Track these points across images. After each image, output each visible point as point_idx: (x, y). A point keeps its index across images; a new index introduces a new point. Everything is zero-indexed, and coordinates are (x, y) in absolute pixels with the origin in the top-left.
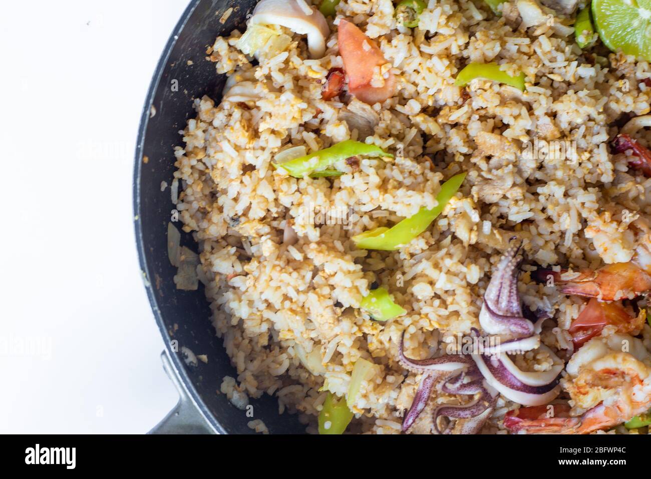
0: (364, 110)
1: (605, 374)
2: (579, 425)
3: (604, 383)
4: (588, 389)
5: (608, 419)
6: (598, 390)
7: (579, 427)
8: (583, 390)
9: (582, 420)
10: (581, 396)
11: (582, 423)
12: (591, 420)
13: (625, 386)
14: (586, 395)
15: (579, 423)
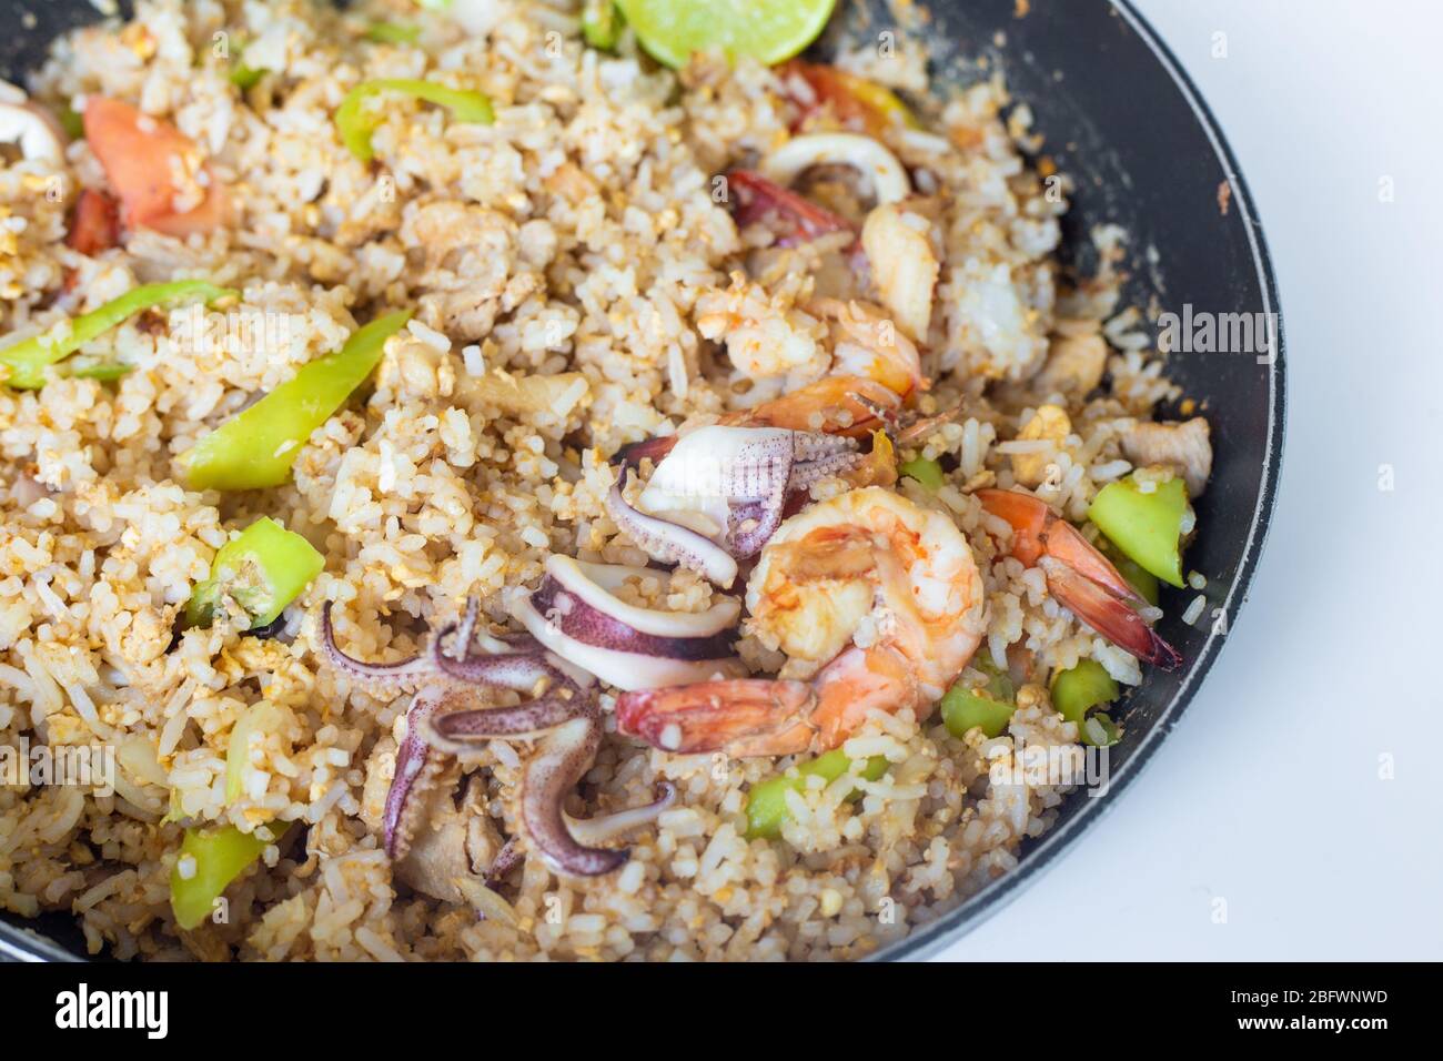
0: (166, 249)
1: (823, 544)
2: (814, 701)
3: (829, 566)
4: (796, 591)
5: (883, 680)
6: (823, 590)
7: (814, 710)
8: (784, 599)
9: (817, 689)
10: (787, 616)
11: (818, 697)
12: (838, 686)
13: (884, 566)
14: (799, 609)
15: (808, 699)
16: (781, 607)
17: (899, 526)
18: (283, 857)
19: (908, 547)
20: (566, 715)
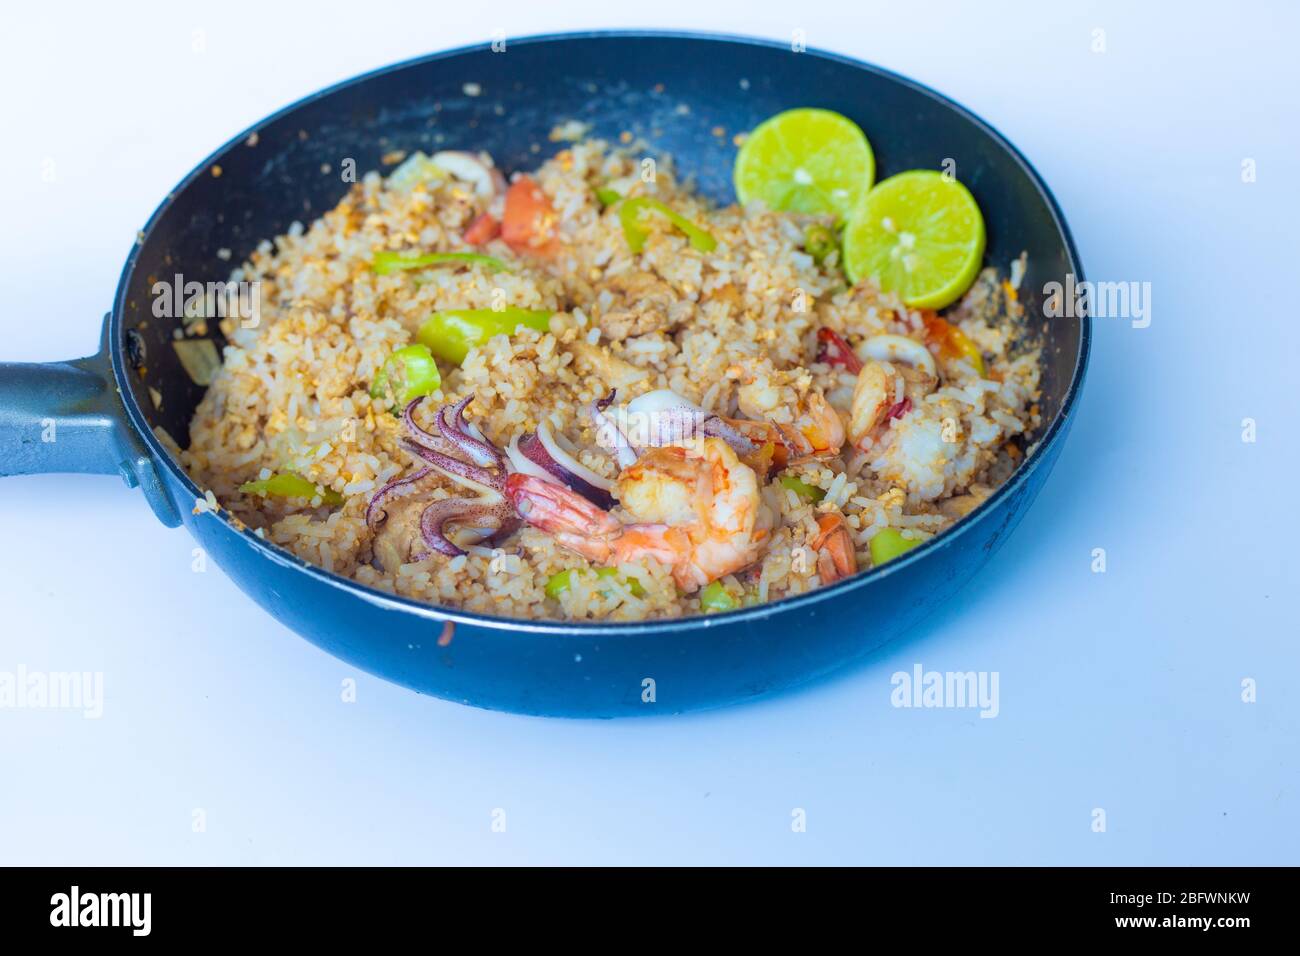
1: (673, 454)
2: (619, 534)
3: (669, 467)
4: (643, 471)
6: (658, 478)
8: (635, 473)
9: (626, 530)
11: (623, 535)
12: (639, 535)
13: (701, 483)
14: (639, 482)
15: (618, 530)
16: (632, 477)
17: (720, 462)
18: (323, 504)
19: (720, 477)
20: (489, 483)
